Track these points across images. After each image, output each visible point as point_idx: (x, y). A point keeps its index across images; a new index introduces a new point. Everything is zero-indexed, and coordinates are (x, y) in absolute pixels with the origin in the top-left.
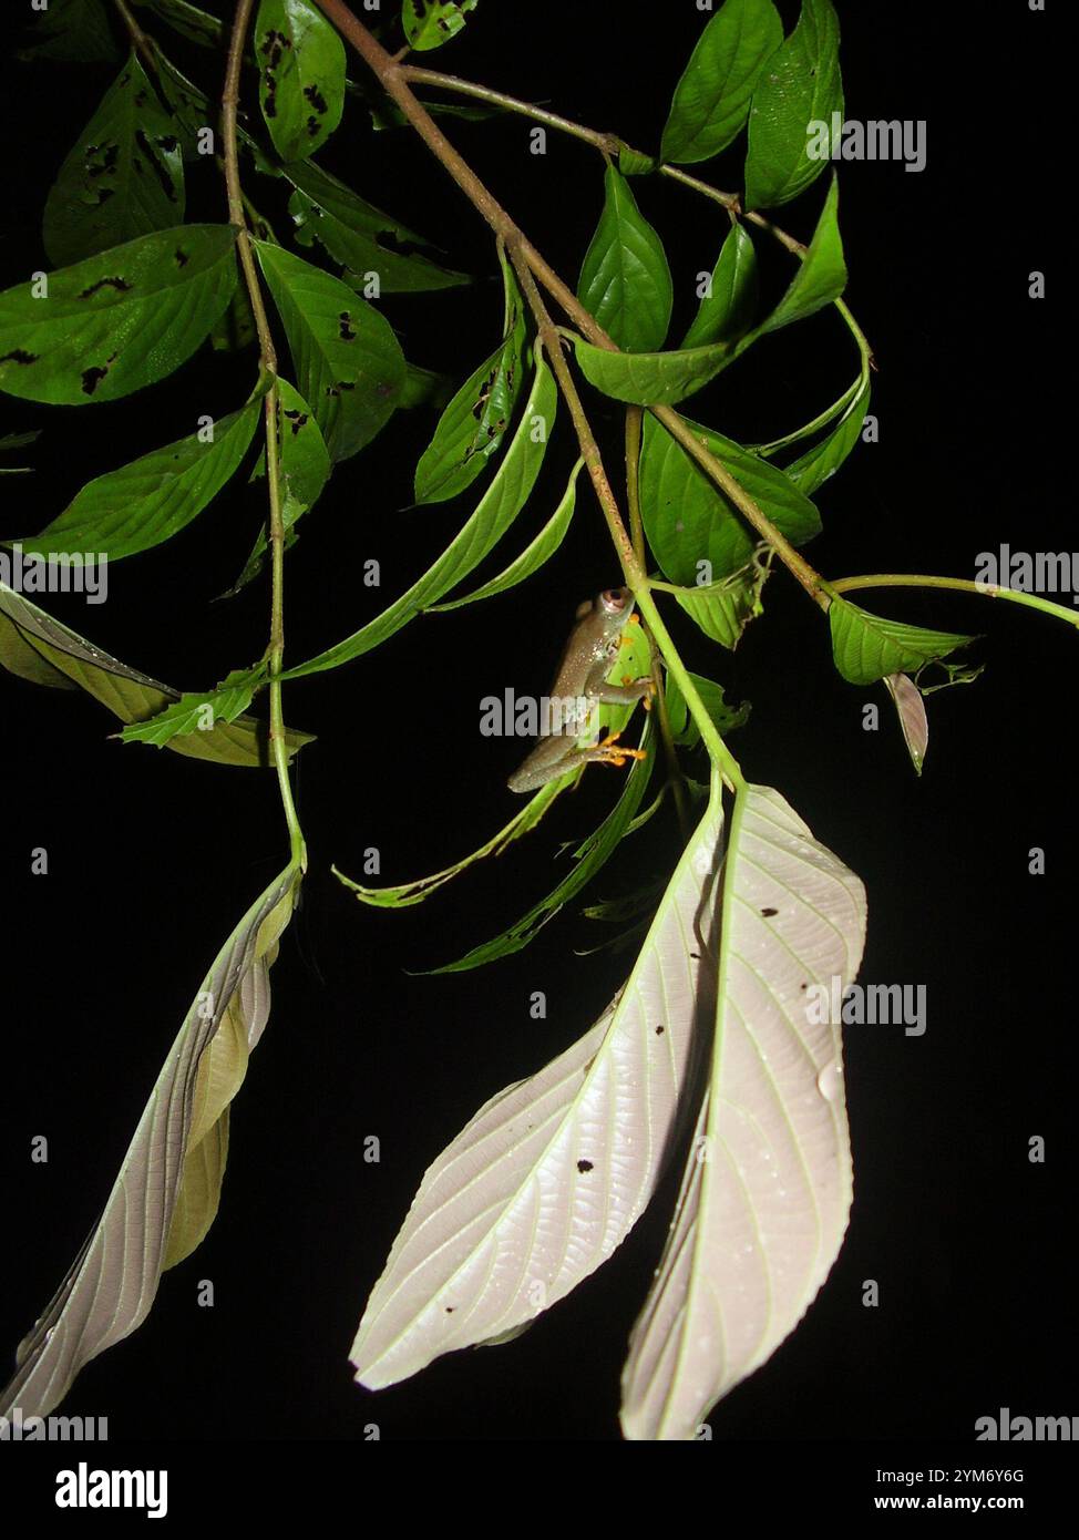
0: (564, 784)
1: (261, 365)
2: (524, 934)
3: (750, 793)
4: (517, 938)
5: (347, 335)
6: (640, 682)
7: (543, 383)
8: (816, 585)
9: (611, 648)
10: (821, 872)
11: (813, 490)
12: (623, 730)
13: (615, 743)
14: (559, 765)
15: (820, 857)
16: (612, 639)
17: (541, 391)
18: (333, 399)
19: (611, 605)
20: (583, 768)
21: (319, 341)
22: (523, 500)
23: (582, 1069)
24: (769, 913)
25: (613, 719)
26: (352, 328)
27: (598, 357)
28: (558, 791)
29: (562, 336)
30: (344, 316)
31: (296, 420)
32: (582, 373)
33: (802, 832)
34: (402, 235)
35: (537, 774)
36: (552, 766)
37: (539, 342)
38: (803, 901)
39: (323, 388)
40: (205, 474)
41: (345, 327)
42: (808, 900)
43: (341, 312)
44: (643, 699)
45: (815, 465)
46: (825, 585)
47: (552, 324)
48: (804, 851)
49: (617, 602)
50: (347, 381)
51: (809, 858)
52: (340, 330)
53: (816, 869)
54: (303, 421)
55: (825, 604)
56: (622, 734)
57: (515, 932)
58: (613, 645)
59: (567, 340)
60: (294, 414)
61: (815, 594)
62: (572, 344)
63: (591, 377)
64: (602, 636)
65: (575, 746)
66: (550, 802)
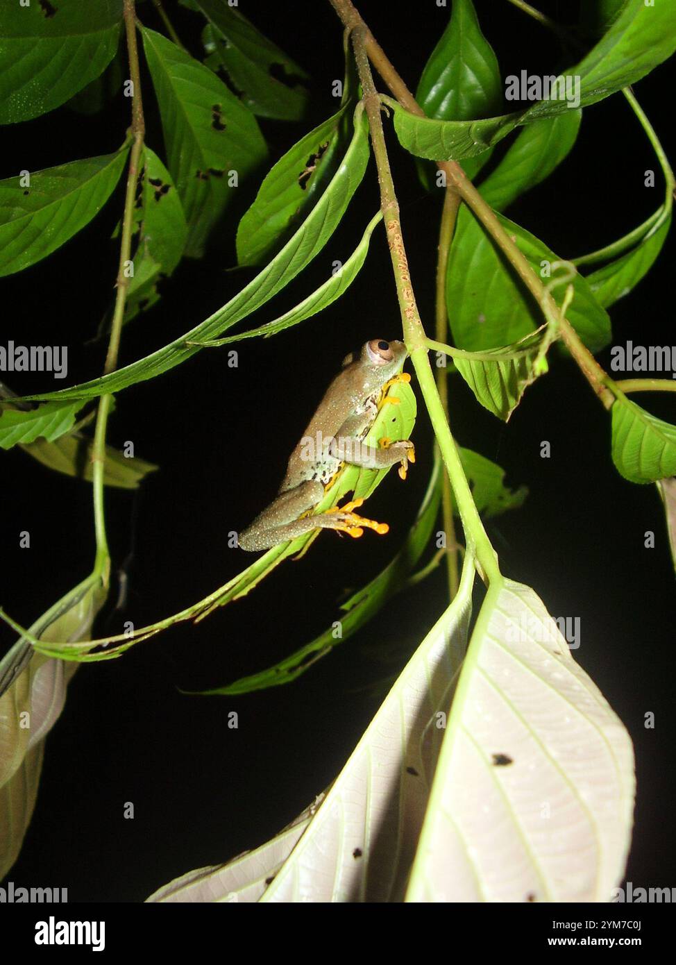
0: (291, 551)
1: (129, 132)
2: (292, 670)
3: (503, 590)
4: (286, 672)
5: (218, 126)
6: (397, 445)
7: (359, 146)
8: (603, 382)
9: (369, 403)
10: (576, 713)
11: (608, 304)
12: (367, 496)
13: (356, 511)
14: (291, 526)
15: (576, 687)
16: (372, 394)
17: (356, 153)
18: (202, 183)
19: (377, 357)
20: (317, 534)
21: (193, 128)
22: (317, 251)
23: (263, 881)
24: (502, 760)
25: (360, 483)
26: (224, 120)
27: (414, 124)
28: (283, 557)
29: (383, 104)
30: (216, 108)
31: (158, 189)
32: (397, 138)
33: (558, 649)
34: (290, 68)
35: (266, 533)
36: (283, 527)
37: (360, 107)
38: (547, 754)
39: (193, 171)
40: (59, 217)
41: (217, 118)
42: (554, 753)
43: (214, 104)
44: (398, 465)
45: (612, 281)
46: (611, 384)
47: (376, 92)
48: (557, 676)
49: (384, 353)
50: (217, 168)
51: (562, 687)
52: (211, 121)
53: (570, 707)
54: (165, 190)
55: (608, 401)
56: (365, 502)
57: (284, 666)
58: (373, 401)
59: (388, 107)
60: (156, 183)
61: (600, 391)
62: (392, 112)
63: (404, 142)
64: (361, 390)
65: (312, 508)
66: (271, 568)
